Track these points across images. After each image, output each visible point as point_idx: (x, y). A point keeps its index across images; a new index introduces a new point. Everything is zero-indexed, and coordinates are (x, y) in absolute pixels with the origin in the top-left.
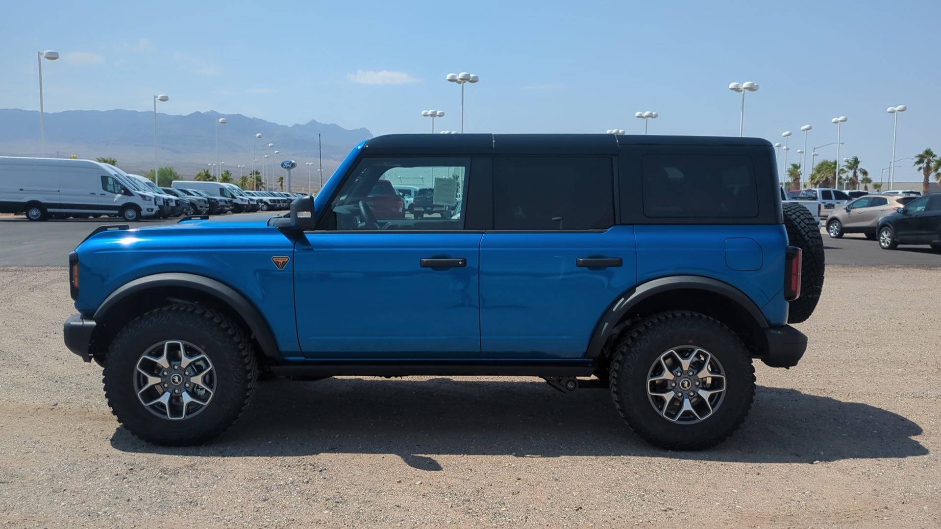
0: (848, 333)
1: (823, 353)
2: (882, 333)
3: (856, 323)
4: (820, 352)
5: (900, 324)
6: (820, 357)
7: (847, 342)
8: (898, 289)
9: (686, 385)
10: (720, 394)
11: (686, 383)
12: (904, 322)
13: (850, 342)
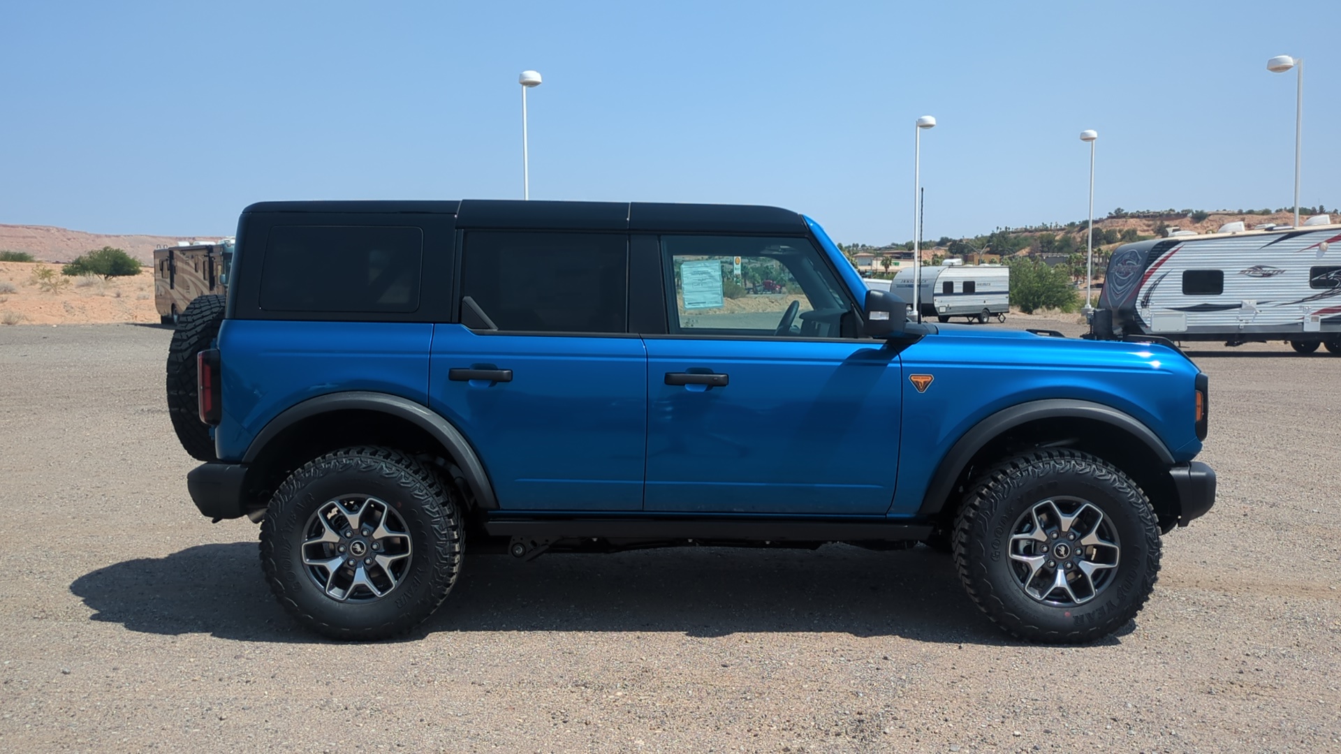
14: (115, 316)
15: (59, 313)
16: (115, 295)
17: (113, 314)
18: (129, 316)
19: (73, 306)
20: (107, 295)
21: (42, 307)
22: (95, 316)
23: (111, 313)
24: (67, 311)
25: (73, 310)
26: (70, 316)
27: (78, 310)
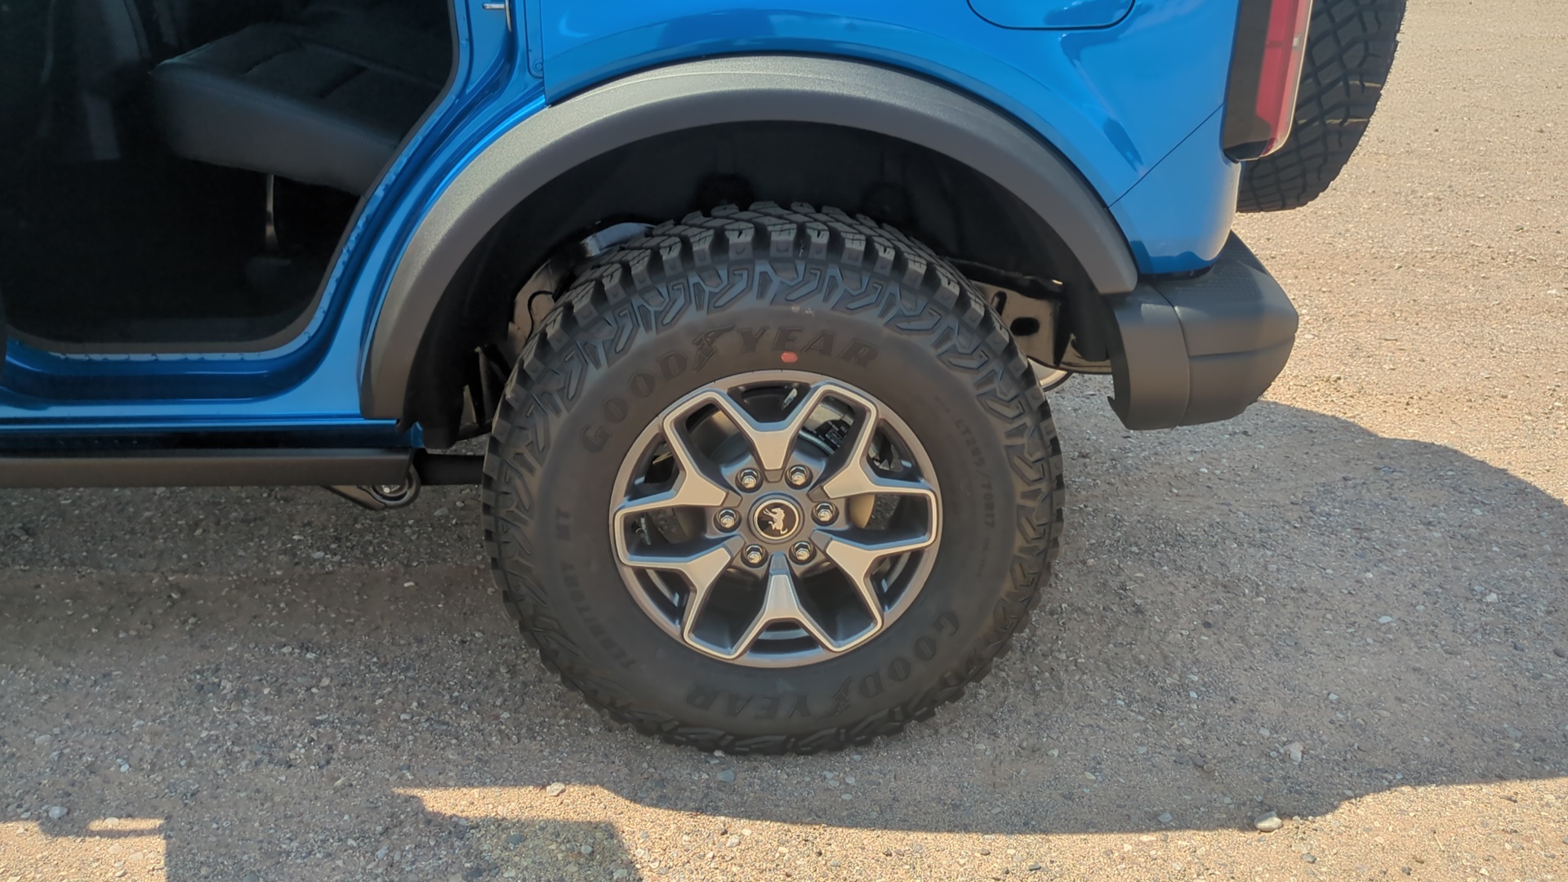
0: (1416, 162)
1: (1347, 231)
2: (1498, 159)
3: (1437, 130)
4: (1341, 228)
5: (1542, 131)
6: (1341, 244)
7: (1413, 192)
8: (1528, 35)
9: (778, 525)
10: (916, 556)
11: (779, 516)
12: (1549, 125)
13: (1420, 191)
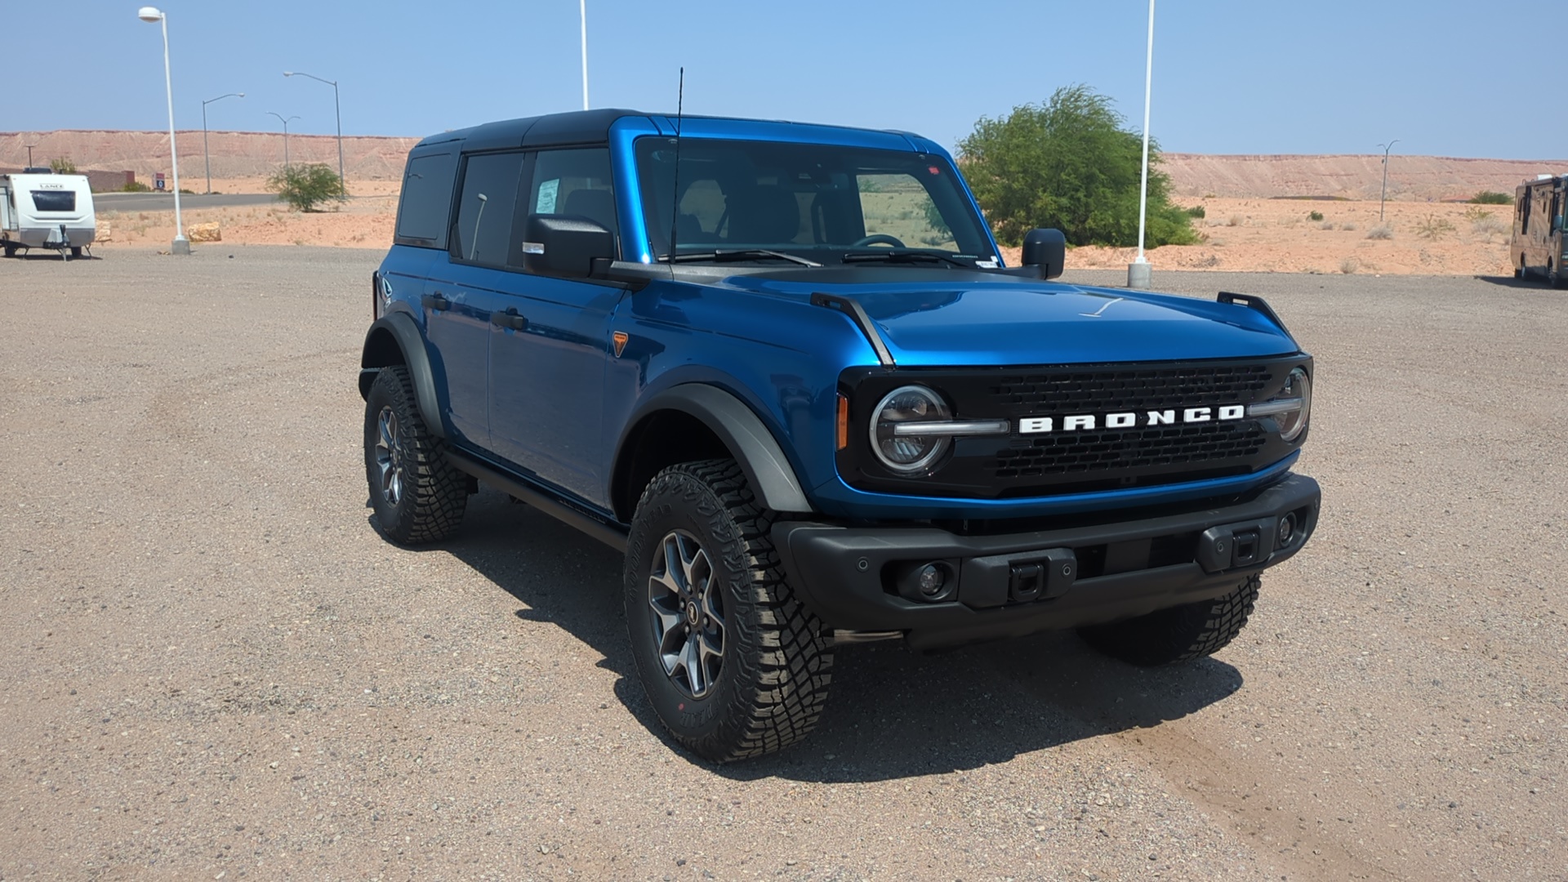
14: (1476, 267)
15: (1413, 262)
16: (1503, 242)
17: (1475, 265)
18: (1495, 268)
19: (1430, 254)
20: (1494, 242)
21: (1394, 254)
22: (1453, 266)
23: (1473, 263)
24: (1422, 260)
25: (1429, 259)
26: (1423, 266)
27: (1435, 258)
